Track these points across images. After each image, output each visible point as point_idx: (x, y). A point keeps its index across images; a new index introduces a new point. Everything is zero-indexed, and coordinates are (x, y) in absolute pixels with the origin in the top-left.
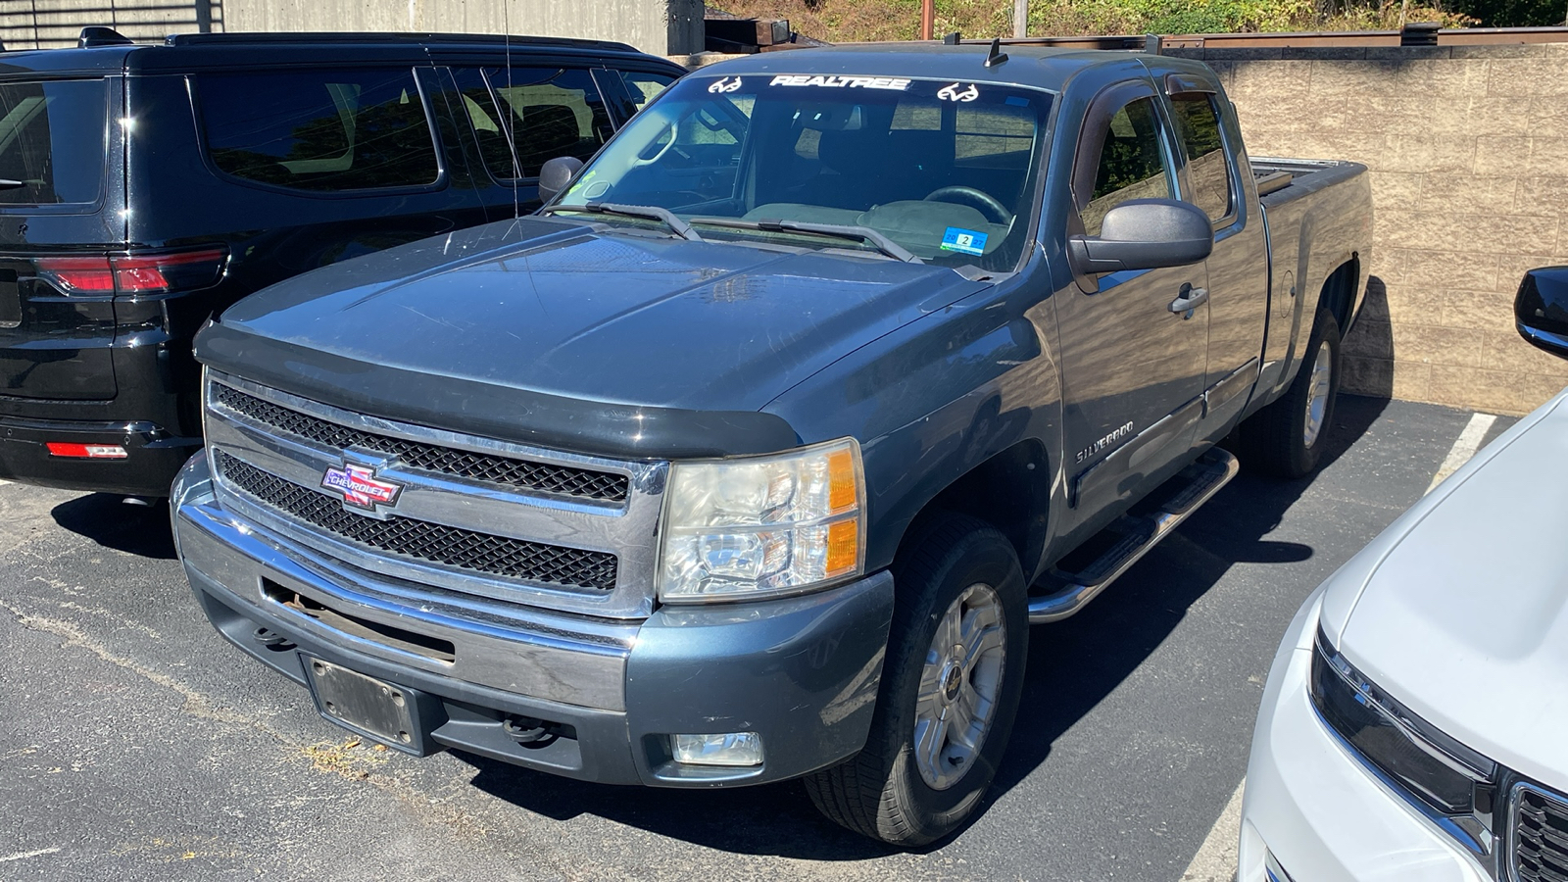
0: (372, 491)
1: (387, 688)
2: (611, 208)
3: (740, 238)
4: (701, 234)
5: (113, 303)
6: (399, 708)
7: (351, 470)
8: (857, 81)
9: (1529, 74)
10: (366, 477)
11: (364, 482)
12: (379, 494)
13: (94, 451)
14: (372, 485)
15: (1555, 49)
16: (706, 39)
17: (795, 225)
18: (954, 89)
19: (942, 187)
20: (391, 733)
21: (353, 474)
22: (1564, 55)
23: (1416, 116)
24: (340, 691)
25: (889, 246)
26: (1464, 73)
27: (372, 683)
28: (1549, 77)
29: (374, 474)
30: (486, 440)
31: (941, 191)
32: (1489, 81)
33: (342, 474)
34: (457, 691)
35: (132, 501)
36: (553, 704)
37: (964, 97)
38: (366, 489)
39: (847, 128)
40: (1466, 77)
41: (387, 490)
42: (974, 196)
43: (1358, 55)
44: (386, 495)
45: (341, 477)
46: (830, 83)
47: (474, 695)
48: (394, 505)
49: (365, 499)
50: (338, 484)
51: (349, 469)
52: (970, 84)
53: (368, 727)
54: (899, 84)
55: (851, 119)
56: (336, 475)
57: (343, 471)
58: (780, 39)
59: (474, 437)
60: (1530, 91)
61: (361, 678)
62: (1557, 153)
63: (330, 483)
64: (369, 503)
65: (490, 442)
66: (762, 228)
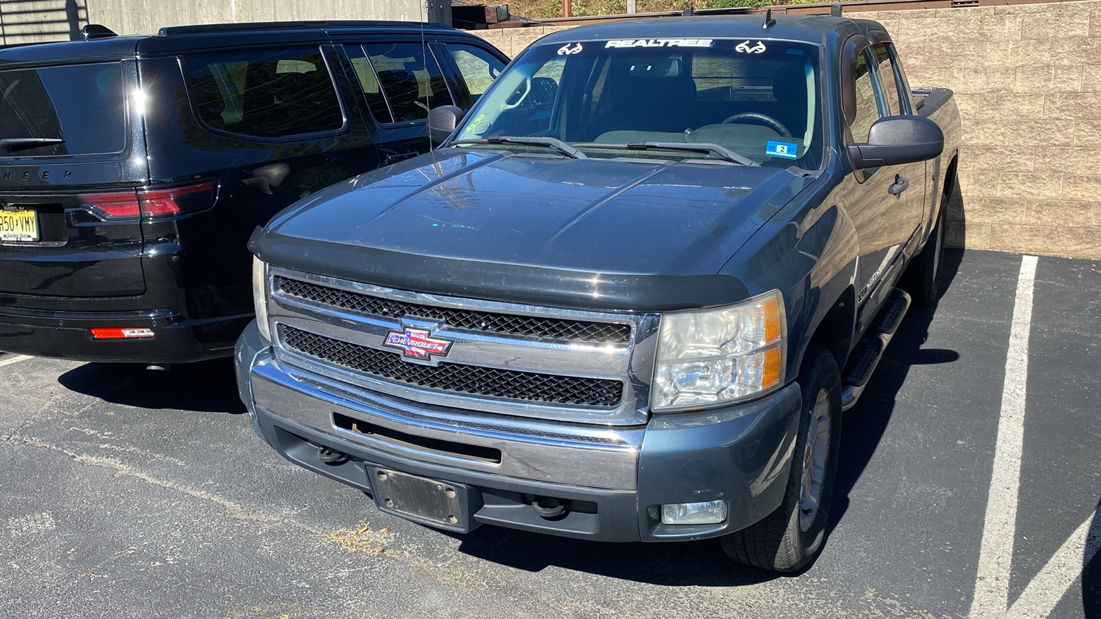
0: (429, 346)
1: (441, 485)
2: (509, 140)
3: (614, 156)
4: (588, 155)
5: (140, 224)
6: (450, 499)
7: (410, 332)
8: (672, 43)
9: (1050, 24)
10: (423, 336)
11: (422, 340)
12: (434, 348)
13: (127, 333)
14: (428, 342)
15: (1067, 6)
16: (453, 21)
17: (657, 144)
18: (746, 45)
19: (733, 115)
20: (440, 518)
21: (412, 335)
22: (1073, 10)
23: (973, 55)
24: (398, 490)
25: (732, 155)
26: (1005, 25)
27: (428, 483)
28: (1064, 25)
29: (429, 334)
30: (519, 305)
31: (736, 117)
32: (1022, 30)
33: (402, 335)
34: (503, 483)
35: (153, 368)
36: (580, 488)
37: (756, 50)
38: (424, 345)
39: (668, 75)
40: (1007, 27)
41: (440, 345)
42: (762, 119)
43: (931, 15)
44: (440, 348)
45: (401, 338)
46: (651, 44)
47: (516, 485)
48: (446, 355)
49: (423, 352)
50: (399, 343)
51: (408, 332)
52: (758, 41)
53: (421, 514)
54: (705, 43)
55: (670, 70)
56: (398, 337)
57: (403, 333)
58: (502, 18)
59: (509, 304)
60: (1051, 35)
61: (419, 480)
62: (1071, 76)
63: (392, 342)
64: (425, 355)
65: (523, 306)
66: (630, 148)
